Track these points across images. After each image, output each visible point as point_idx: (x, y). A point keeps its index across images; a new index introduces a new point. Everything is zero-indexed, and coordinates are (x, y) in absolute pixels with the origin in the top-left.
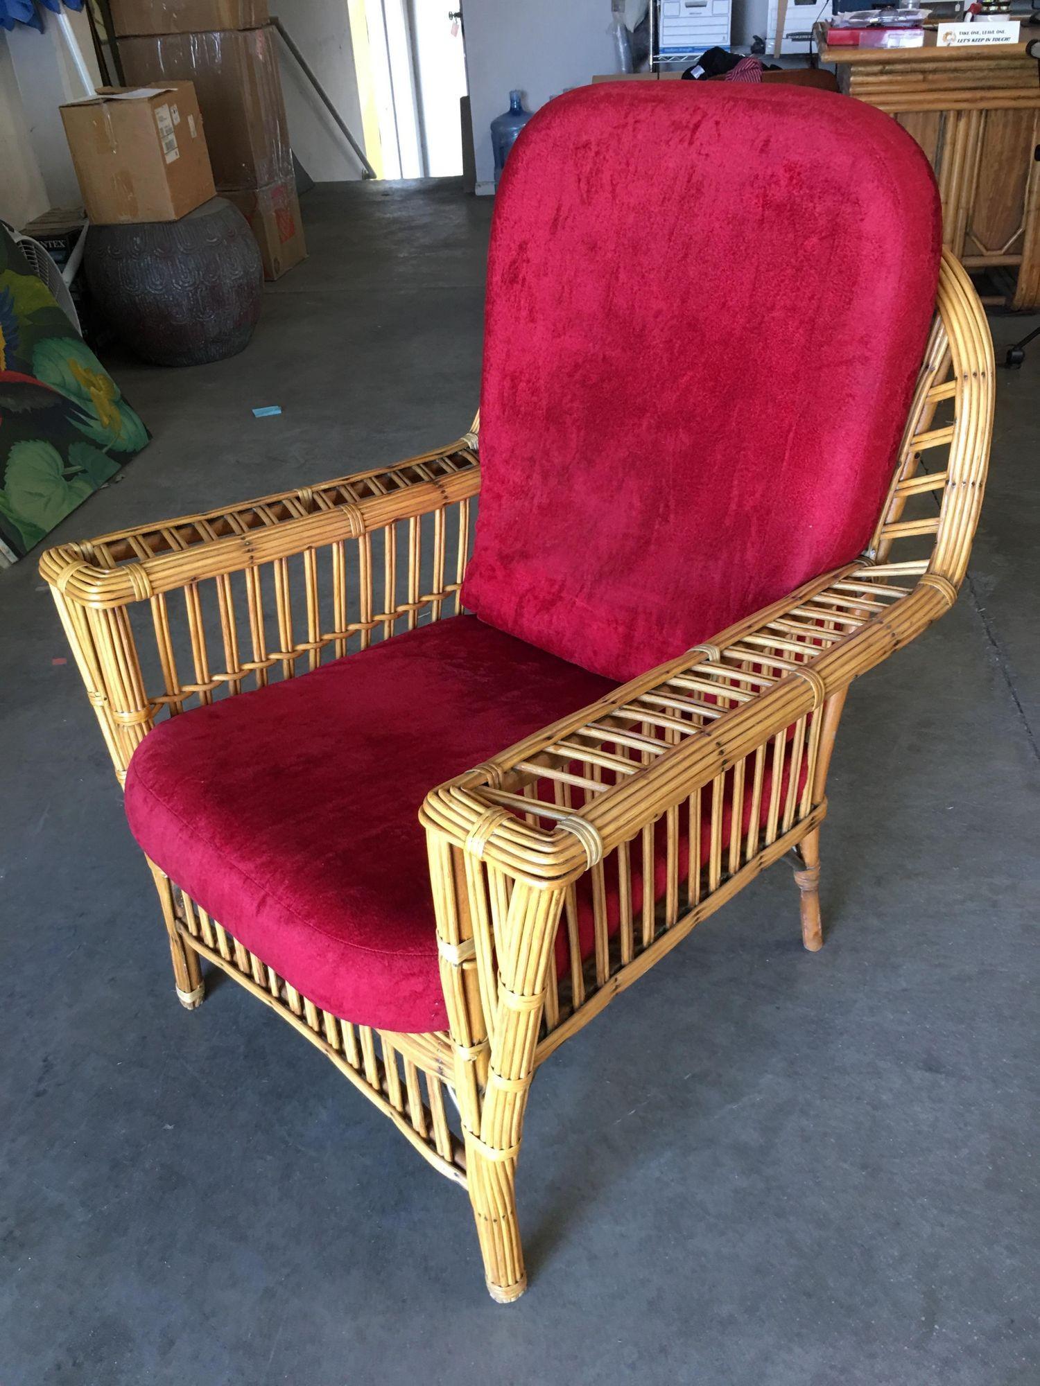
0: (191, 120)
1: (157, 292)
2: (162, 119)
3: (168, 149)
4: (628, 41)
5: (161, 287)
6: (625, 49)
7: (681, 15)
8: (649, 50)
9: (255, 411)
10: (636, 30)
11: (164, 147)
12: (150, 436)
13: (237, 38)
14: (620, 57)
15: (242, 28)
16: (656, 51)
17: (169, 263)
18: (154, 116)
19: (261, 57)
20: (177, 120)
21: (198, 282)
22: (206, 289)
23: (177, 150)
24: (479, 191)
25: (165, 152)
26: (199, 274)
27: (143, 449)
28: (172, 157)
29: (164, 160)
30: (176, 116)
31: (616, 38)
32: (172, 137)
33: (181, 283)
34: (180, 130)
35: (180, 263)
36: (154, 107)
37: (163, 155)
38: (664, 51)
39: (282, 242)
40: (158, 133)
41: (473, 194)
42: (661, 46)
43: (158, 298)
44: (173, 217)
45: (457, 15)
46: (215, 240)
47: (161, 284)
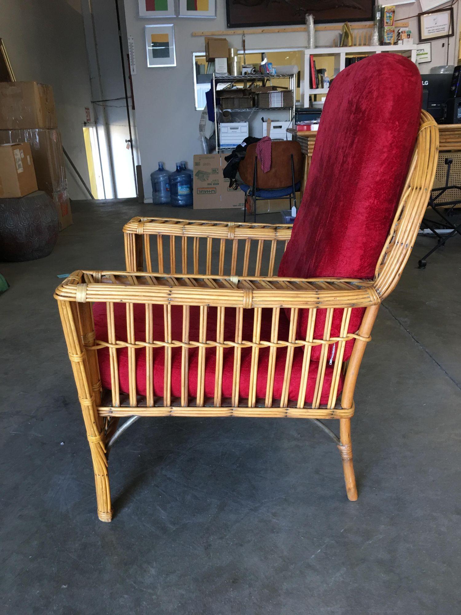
0: (28, 157)
1: (11, 228)
2: (17, 155)
3: (19, 167)
4: (207, 143)
5: (13, 226)
6: (205, 146)
7: (229, 132)
8: (216, 146)
9: (58, 276)
10: (210, 138)
11: (17, 166)
12: (9, 286)
13: (45, 132)
14: (204, 149)
15: (47, 128)
16: (219, 145)
17: (17, 215)
18: (13, 152)
19: (55, 140)
20: (23, 156)
21: (30, 223)
22: (34, 227)
23: (22, 168)
24: (146, 201)
25: (18, 168)
26: (31, 220)
27: (5, 291)
28: (20, 171)
29: (17, 172)
30: (22, 154)
31: (202, 141)
32: (20, 162)
33: (22, 224)
34: (24, 160)
35: (22, 215)
36: (13, 149)
37: (17, 170)
38: (222, 145)
39: (63, 216)
40: (15, 160)
41: (143, 203)
42: (221, 143)
43: (11, 230)
44: (19, 195)
45: (129, 141)
46: (39, 206)
47: (13, 224)
